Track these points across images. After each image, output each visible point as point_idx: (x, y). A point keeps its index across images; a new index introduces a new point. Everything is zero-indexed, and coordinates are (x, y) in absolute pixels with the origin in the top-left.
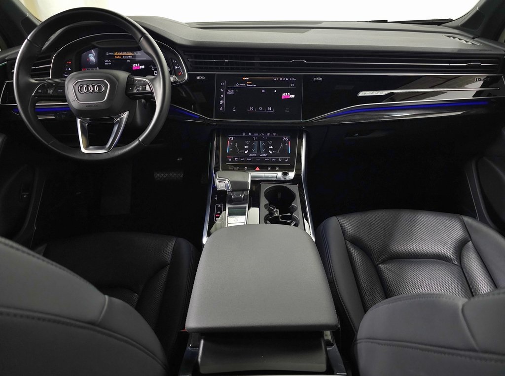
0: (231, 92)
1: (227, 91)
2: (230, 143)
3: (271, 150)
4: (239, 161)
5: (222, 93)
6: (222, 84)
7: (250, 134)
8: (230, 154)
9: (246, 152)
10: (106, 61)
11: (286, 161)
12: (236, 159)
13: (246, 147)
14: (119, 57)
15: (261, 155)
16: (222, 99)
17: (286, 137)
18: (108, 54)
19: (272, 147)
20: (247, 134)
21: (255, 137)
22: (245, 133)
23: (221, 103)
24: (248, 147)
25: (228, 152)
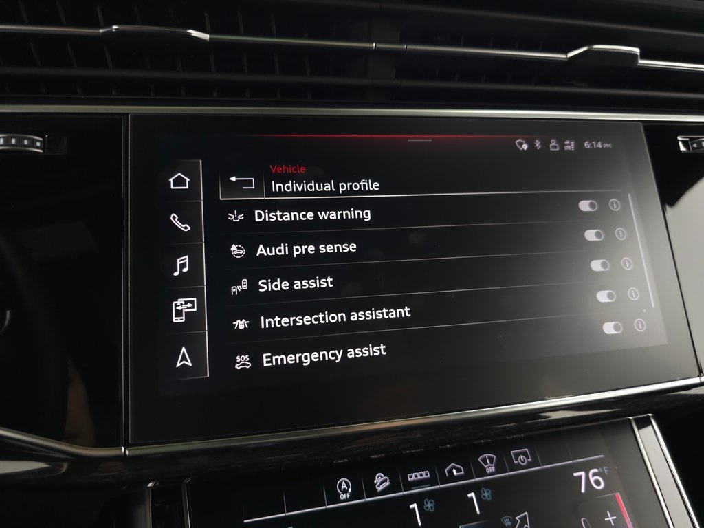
5: (182, 243)
6: (178, 181)
7: (381, 481)
16: (185, 287)
17: (586, 468)
20: (363, 486)
21: (418, 498)
22: (346, 482)
23: (176, 320)
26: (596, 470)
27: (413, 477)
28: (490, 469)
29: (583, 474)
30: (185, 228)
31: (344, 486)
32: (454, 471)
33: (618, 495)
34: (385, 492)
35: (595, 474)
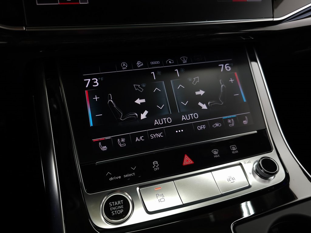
2: (91, 96)
3: (203, 99)
4: (132, 146)
7: (139, 64)
8: (99, 131)
9: (143, 116)
11: (245, 122)
12: (122, 142)
13: (138, 101)
15: (183, 118)
17: (224, 63)
19: (201, 92)
21: (155, 70)
22: (125, 64)
24: (143, 101)
25: (91, 124)
26: (228, 64)
27: (152, 63)
28: (185, 62)
29: (223, 65)
31: (124, 65)
32: (170, 62)
33: (236, 73)
34: (140, 68)
35: (227, 66)
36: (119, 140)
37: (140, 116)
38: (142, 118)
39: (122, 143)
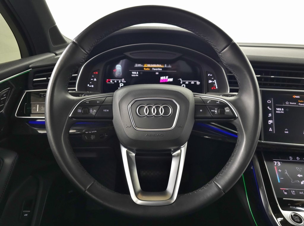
0: (280, 110)
1: (275, 110)
4: (298, 195)
6: (269, 102)
7: (298, 158)
10: (133, 73)
13: (299, 176)
14: (148, 69)
16: (271, 118)
18: (136, 65)
20: (294, 158)
23: (269, 123)
24: (302, 176)
25: (279, 182)
30: (270, 109)
31: (291, 158)
34: (298, 160)
36: (292, 191)
37: (300, 183)
38: (301, 184)
39: (293, 193)
